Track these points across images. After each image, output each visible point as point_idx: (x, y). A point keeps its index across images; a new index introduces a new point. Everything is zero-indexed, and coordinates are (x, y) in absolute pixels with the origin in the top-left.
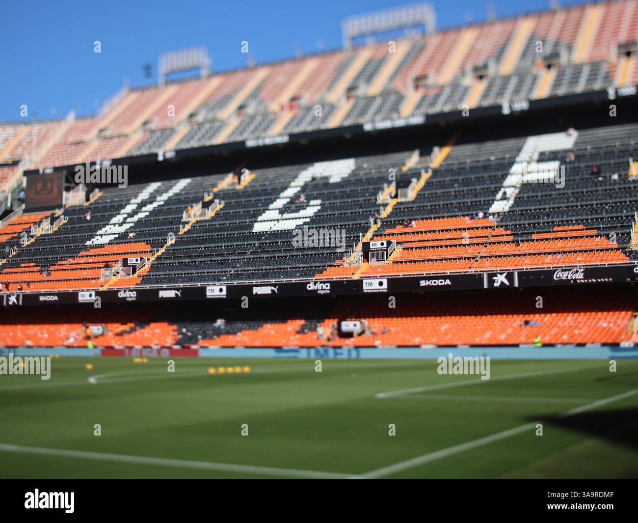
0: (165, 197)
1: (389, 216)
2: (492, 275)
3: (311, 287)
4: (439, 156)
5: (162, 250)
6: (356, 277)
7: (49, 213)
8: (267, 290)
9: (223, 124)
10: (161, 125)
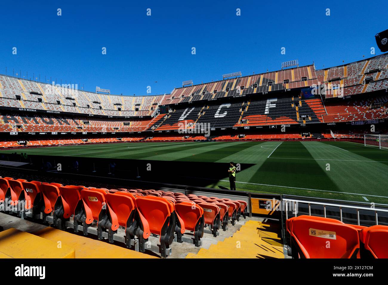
0: (191, 111)
1: (243, 114)
2: (271, 126)
4: (249, 103)
6: (242, 126)
7: (166, 114)
8: (224, 129)
9: (200, 96)
10: (186, 96)
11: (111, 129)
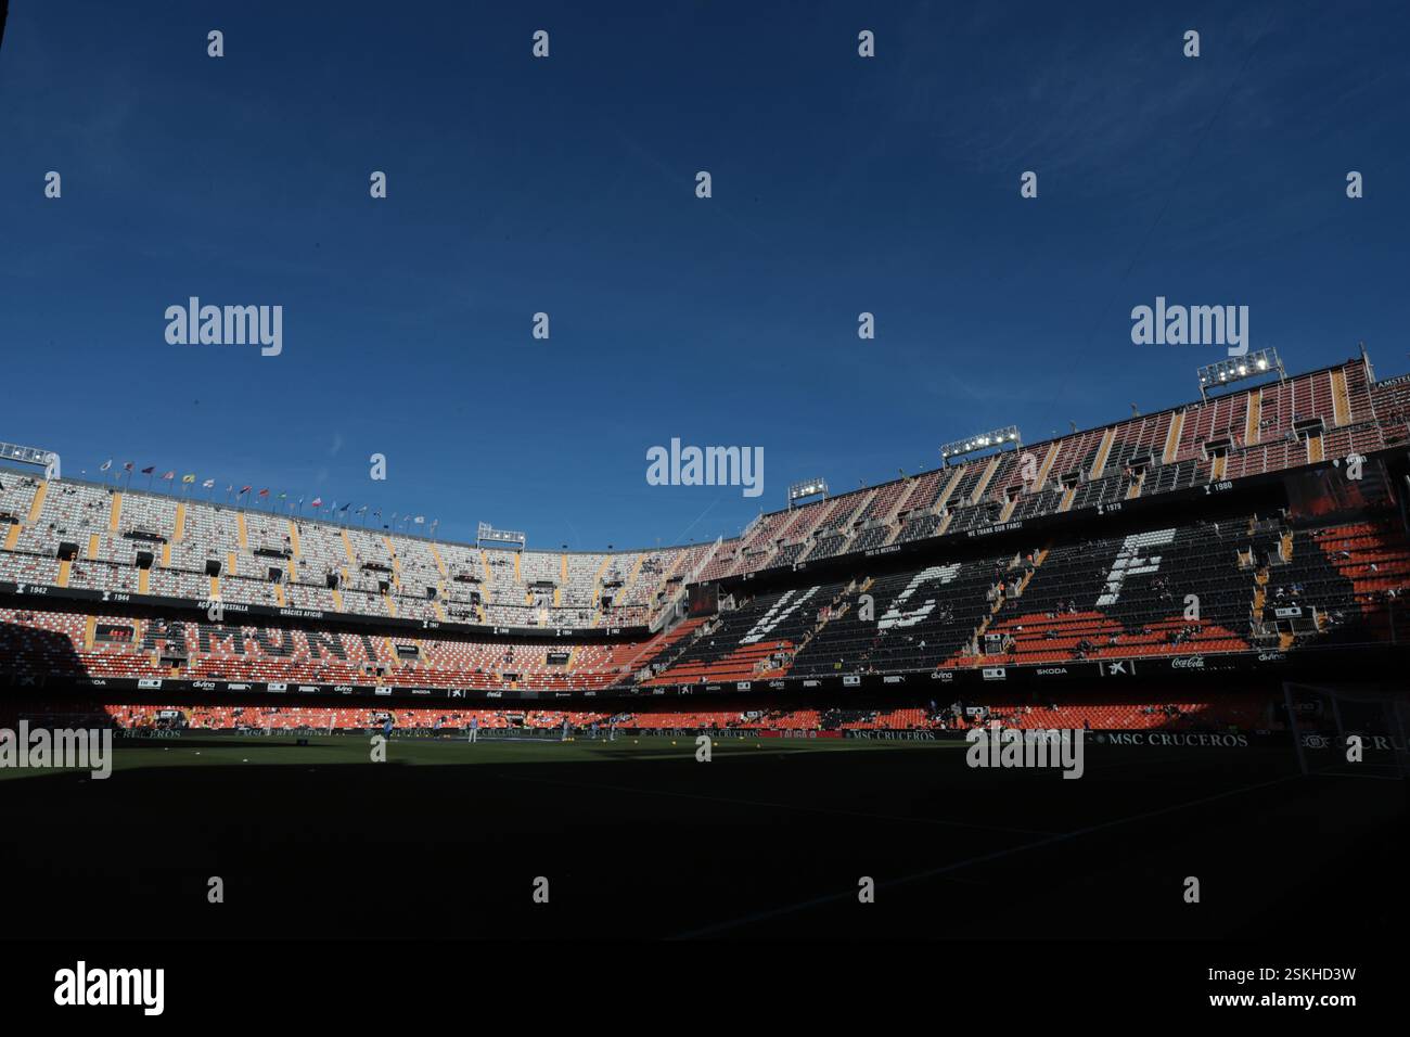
0: (800, 601)
1: (999, 612)
2: (1107, 664)
3: (935, 676)
4: (1039, 557)
5: (802, 647)
6: (975, 667)
7: (707, 619)
8: (896, 679)
9: (843, 538)
10: (793, 542)
11: (492, 677)
